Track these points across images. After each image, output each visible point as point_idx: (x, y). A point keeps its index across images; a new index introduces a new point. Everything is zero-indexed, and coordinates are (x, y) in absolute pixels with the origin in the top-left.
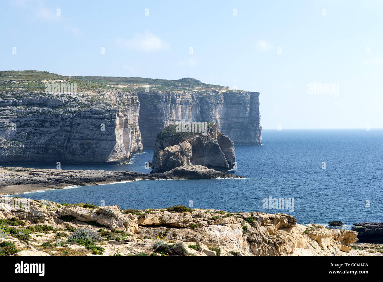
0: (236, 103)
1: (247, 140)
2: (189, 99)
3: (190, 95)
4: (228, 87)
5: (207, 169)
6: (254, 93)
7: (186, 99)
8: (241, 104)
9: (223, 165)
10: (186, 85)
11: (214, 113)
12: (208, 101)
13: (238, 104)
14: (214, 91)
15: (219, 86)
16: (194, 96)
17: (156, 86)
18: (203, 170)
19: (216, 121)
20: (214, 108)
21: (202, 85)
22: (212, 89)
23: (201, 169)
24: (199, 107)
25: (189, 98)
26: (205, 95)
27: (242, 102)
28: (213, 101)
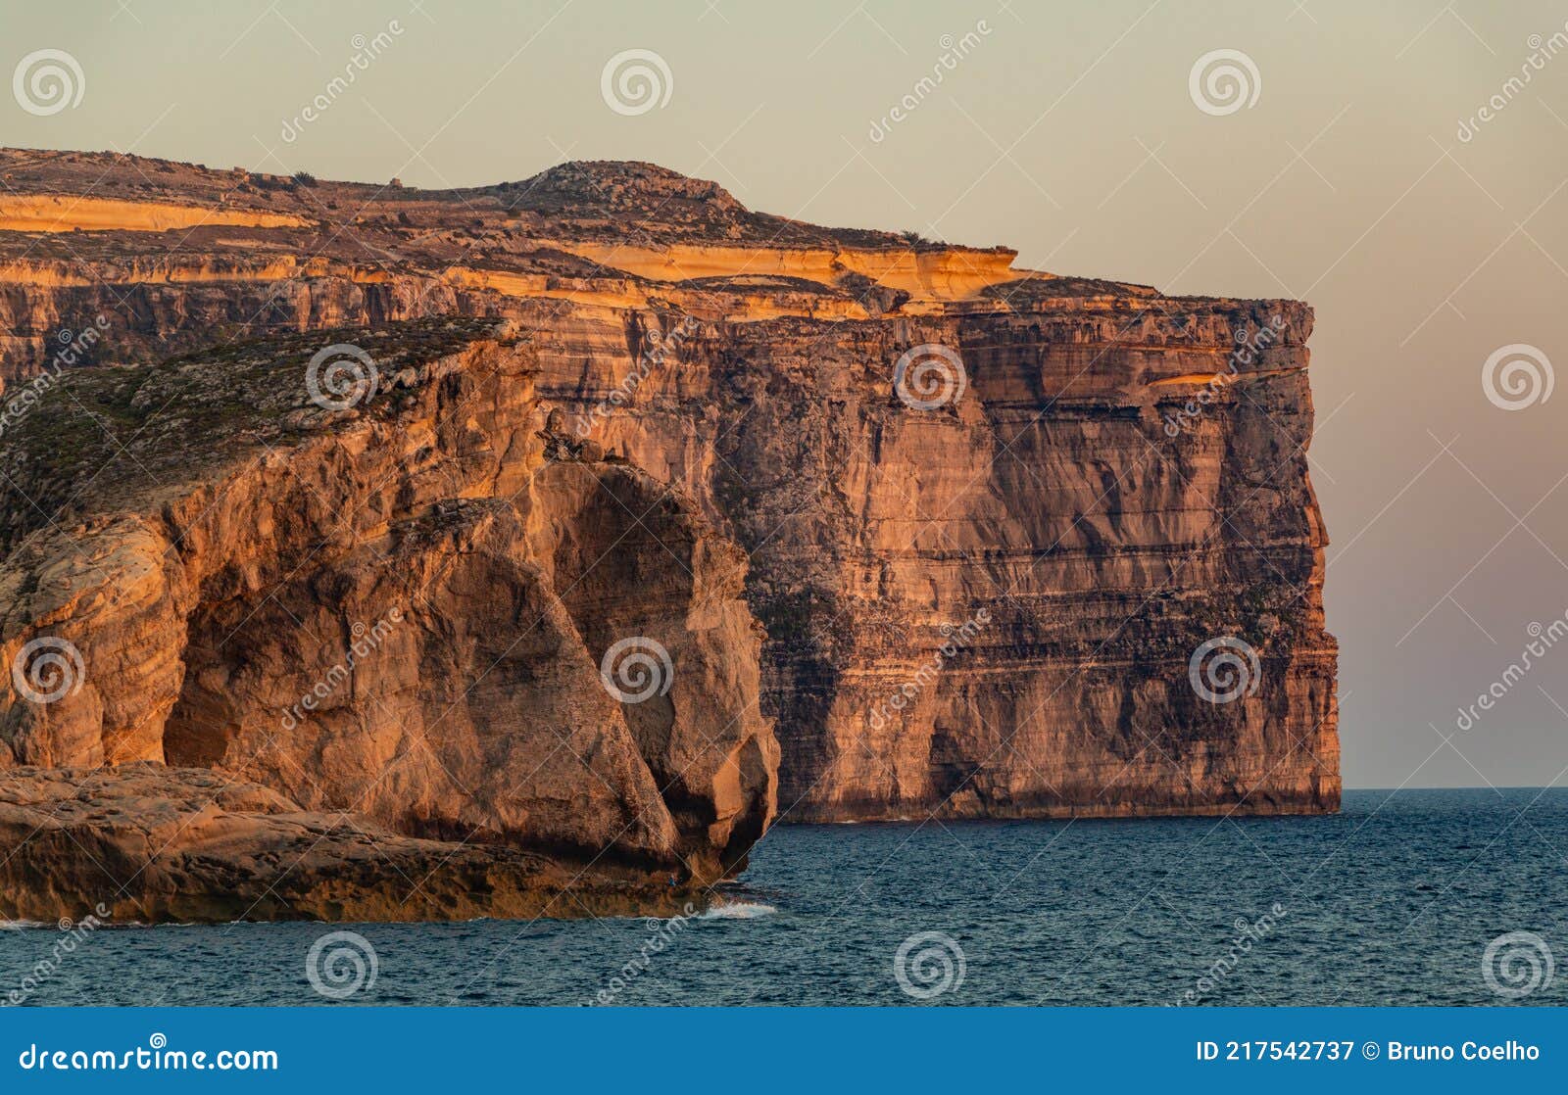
0: (1077, 410)
1: (1198, 770)
2: (599, 358)
3: (614, 310)
4: (1006, 254)
5: (273, 809)
6: (1257, 312)
7: (572, 347)
8: (1132, 414)
9: (599, 825)
10: (584, 223)
11: (855, 492)
12: (795, 378)
13: (1098, 412)
14: (859, 288)
15: (915, 244)
16: (652, 323)
17: (271, 221)
18: (207, 815)
19: (876, 574)
20: (860, 449)
21: (735, 231)
22: (838, 267)
23: (191, 807)
24: (700, 440)
25: (595, 339)
26: (762, 311)
27: (1139, 395)
28: (840, 377)
